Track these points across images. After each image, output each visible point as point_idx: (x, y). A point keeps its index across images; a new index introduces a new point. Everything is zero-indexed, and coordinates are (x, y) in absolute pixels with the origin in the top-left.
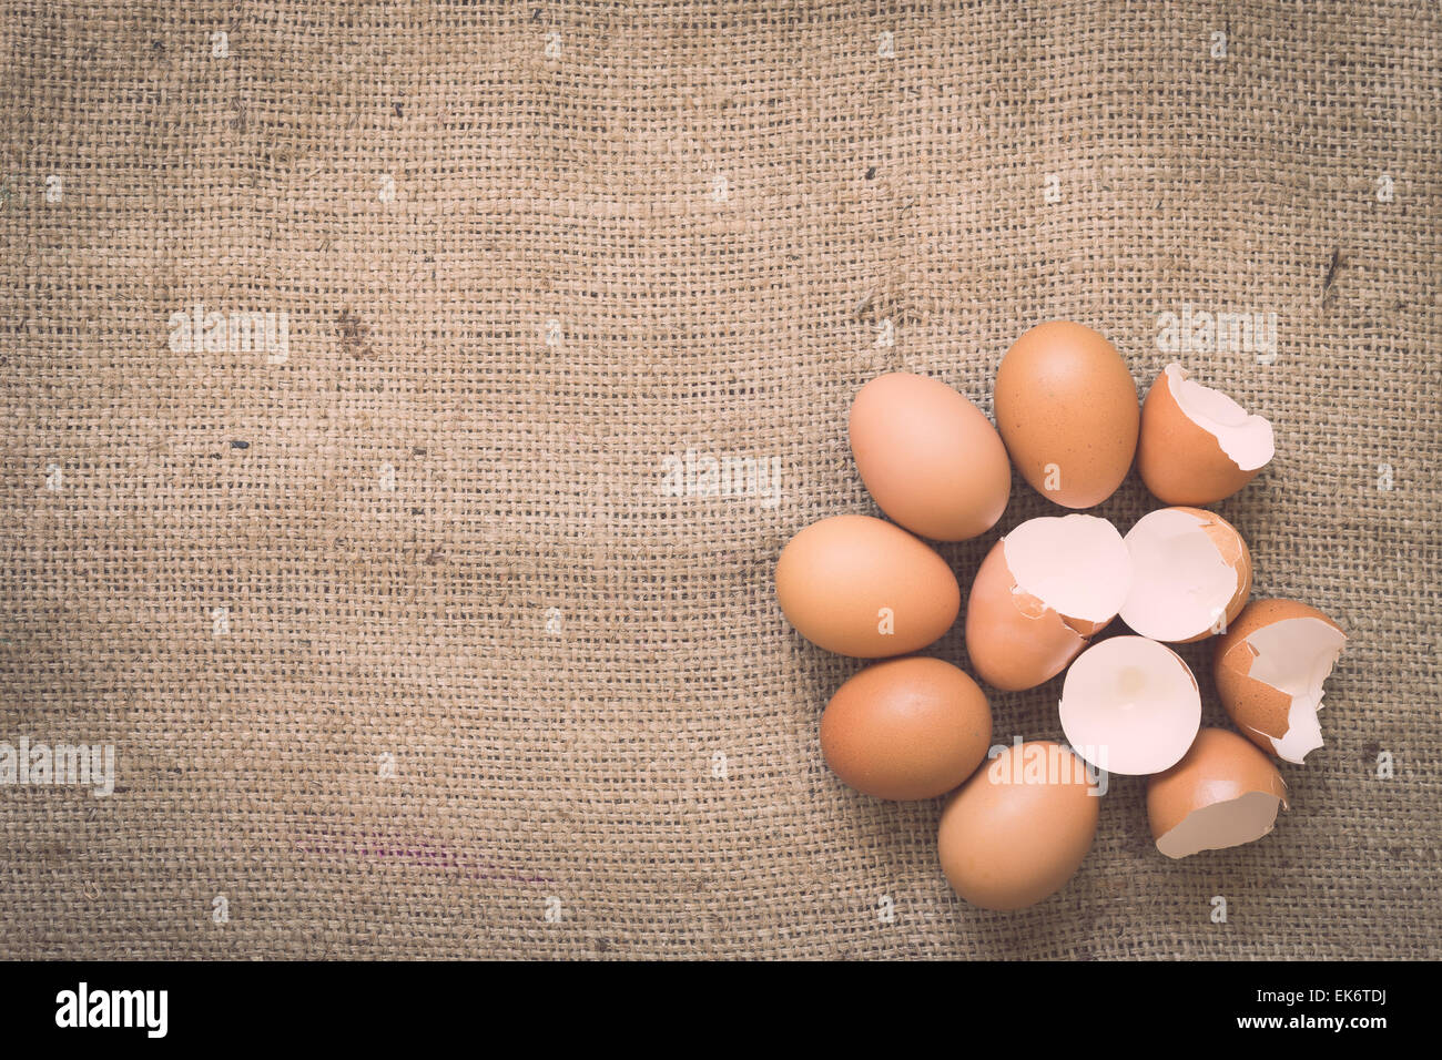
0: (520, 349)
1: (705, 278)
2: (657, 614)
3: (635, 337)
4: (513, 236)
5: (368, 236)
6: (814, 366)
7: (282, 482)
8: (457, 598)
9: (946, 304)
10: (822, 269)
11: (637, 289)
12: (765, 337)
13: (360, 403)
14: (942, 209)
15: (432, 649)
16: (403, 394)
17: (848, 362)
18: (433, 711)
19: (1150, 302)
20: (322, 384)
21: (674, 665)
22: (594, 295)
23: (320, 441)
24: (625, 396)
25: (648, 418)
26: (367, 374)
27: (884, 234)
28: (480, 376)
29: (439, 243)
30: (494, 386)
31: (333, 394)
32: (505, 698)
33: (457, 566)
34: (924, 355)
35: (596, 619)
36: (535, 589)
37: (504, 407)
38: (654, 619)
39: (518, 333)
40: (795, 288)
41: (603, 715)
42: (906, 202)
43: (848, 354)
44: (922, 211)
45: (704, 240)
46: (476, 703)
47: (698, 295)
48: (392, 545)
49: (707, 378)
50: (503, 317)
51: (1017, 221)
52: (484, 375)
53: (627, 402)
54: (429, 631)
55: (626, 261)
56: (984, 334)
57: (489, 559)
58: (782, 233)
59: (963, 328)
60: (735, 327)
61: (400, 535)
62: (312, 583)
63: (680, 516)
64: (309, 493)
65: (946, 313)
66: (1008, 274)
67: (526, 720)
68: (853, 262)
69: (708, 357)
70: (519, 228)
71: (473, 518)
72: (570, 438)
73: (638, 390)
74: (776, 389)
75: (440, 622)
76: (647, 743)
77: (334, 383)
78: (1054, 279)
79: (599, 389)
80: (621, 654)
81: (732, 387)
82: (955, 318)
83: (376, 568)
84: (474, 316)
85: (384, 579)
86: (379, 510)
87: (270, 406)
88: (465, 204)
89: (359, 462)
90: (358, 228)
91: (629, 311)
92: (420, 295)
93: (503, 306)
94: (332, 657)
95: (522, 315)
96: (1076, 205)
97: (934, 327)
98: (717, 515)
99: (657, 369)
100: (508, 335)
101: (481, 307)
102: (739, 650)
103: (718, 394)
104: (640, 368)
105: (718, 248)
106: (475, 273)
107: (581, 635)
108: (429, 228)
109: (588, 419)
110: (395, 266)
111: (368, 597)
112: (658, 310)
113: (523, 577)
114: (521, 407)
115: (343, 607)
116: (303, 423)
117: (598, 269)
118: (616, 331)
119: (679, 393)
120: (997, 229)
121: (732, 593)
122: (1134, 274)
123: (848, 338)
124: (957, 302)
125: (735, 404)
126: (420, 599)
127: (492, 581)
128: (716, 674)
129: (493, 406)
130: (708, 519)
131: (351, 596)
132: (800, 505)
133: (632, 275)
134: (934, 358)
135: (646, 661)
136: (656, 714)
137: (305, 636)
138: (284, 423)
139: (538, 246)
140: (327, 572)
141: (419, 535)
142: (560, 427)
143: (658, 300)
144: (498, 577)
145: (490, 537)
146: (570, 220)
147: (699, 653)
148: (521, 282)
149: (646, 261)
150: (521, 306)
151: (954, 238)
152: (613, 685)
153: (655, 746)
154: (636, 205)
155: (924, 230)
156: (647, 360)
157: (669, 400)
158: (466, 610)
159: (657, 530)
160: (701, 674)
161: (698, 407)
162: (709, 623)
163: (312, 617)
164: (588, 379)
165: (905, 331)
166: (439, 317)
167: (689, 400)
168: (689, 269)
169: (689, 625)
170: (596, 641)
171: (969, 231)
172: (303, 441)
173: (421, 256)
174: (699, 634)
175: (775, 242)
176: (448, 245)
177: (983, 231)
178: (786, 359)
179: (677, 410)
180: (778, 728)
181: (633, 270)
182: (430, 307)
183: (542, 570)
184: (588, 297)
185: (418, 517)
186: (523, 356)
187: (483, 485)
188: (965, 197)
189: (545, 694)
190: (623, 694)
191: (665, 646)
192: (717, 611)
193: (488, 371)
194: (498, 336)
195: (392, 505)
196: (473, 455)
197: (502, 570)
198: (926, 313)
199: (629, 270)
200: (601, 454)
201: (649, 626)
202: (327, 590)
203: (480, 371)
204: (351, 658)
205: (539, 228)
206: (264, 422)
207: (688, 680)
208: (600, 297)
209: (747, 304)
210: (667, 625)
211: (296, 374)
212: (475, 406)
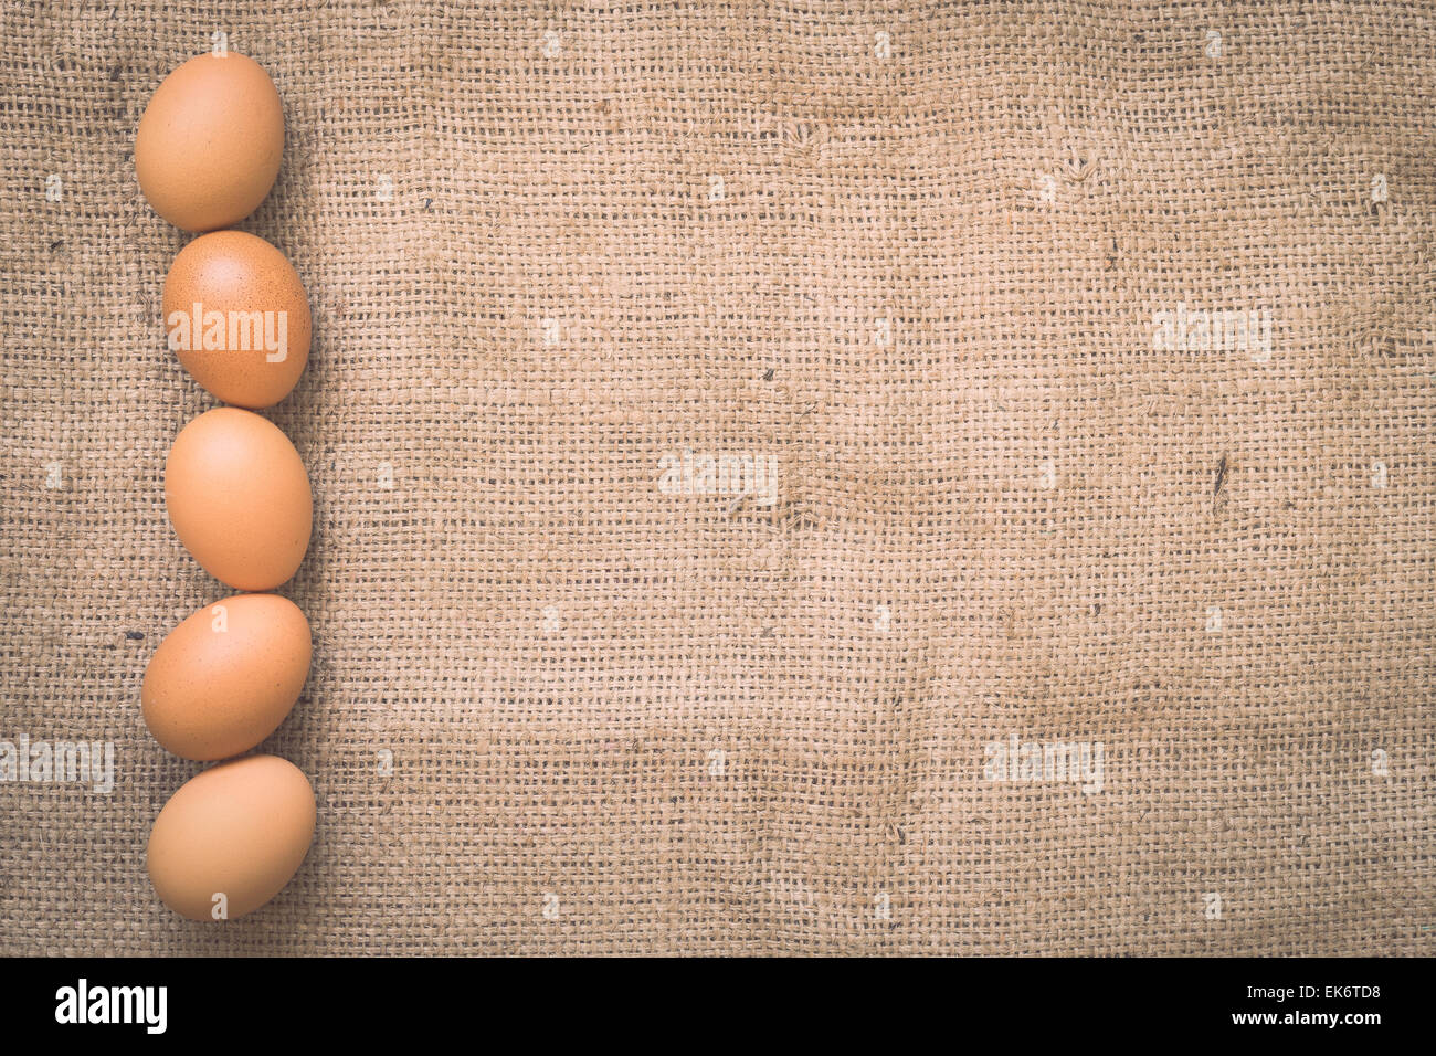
0: (416, 537)
1: (603, 466)
2: (538, 798)
3: (532, 523)
4: (413, 425)
6: (709, 559)
8: (340, 787)
9: (843, 512)
11: (535, 476)
12: (661, 528)
14: (841, 419)
17: (744, 559)
19: (1043, 521)
21: (551, 849)
22: (492, 482)
24: (519, 582)
27: (782, 436)
28: (376, 565)
30: (389, 574)
33: (340, 754)
34: (819, 560)
35: (476, 803)
36: (417, 775)
37: (397, 595)
38: (535, 803)
39: (415, 522)
42: (804, 408)
43: (743, 552)
44: (820, 419)
45: (602, 429)
47: (597, 482)
49: (602, 565)
50: (401, 506)
52: (380, 564)
53: (521, 587)
55: (525, 447)
56: (879, 545)
57: (372, 747)
58: (680, 426)
59: (858, 537)
60: (633, 515)
63: (566, 702)
65: (843, 520)
66: (905, 489)
69: (604, 546)
70: (419, 417)
71: (359, 707)
72: (462, 624)
73: (532, 576)
74: (670, 580)
76: (519, 927)
78: (951, 496)
79: (493, 576)
80: (499, 838)
81: (626, 575)
82: (851, 527)
84: (372, 506)
87: (167, 596)
91: (527, 497)
92: (321, 485)
93: (401, 495)
95: (420, 503)
96: (972, 424)
97: (830, 533)
98: (603, 702)
99: (552, 555)
100: (405, 523)
101: (379, 496)
102: (617, 837)
103: (612, 581)
104: (535, 554)
105: (616, 437)
106: (373, 463)
107: (461, 819)
108: (332, 419)
109: (481, 604)
112: (555, 497)
113: (406, 764)
114: (414, 594)
117: (496, 456)
118: (513, 517)
119: (573, 579)
120: (894, 444)
121: (613, 782)
122: (1029, 496)
123: (744, 535)
124: (854, 510)
125: (629, 592)
127: (375, 769)
128: (593, 859)
129: (387, 594)
130: (594, 706)
132: (687, 698)
133: (531, 462)
134: (828, 564)
135: (524, 845)
136: (531, 898)
139: (437, 434)
141: (306, 724)
142: (452, 613)
143: (556, 486)
145: (376, 726)
146: (469, 409)
147: (578, 838)
148: (420, 470)
149: (544, 447)
150: (419, 495)
151: (850, 449)
152: (490, 869)
153: (527, 928)
154: (535, 392)
155: (822, 437)
156: (543, 546)
157: (562, 586)
158: (347, 798)
159: (543, 715)
160: (578, 858)
161: (591, 594)
162: (589, 809)
164: (483, 565)
165: (801, 534)
166: (337, 508)
167: (583, 586)
168: (587, 456)
169: (569, 810)
170: (475, 825)
171: (866, 444)
173: (323, 447)
174: (578, 819)
175: (673, 435)
176: (348, 436)
177: (881, 445)
178: (681, 551)
179: (570, 595)
181: (531, 456)
182: (329, 497)
183: (425, 756)
184: (487, 484)
185: (306, 707)
186: (419, 544)
187: (371, 674)
188: (863, 409)
189: (421, 879)
190: (500, 878)
191: (544, 830)
192: (597, 797)
193: (384, 560)
194: (395, 524)
196: (364, 644)
198: (823, 518)
199: (528, 457)
200: (492, 639)
201: (529, 810)
203: (374, 560)
205: (439, 417)
206: (160, 612)
207: (564, 864)
208: (498, 484)
209: (645, 494)
210: (547, 810)
211: (194, 564)
212: (369, 595)
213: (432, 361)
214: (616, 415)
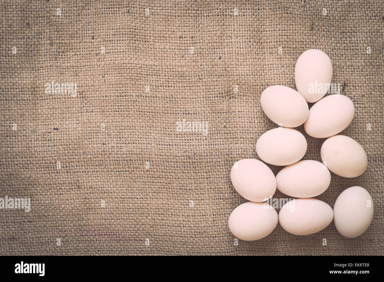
0: (129, 100)
1: (177, 83)
3: (159, 97)
4: (125, 70)
5: (87, 71)
6: (208, 108)
7: (68, 138)
8: (117, 167)
9: (242, 94)
10: (208, 82)
11: (159, 84)
12: (194, 100)
13: (87, 116)
14: (240, 69)
15: (111, 180)
16: (99, 113)
17: (217, 108)
18: (113, 197)
20: (77, 111)
21: (176, 185)
23: (78, 127)
24: (157, 113)
25: (164, 119)
27: (224, 74)
29: (106, 72)
30: (122, 110)
31: (80, 114)
32: (132, 193)
33: (116, 158)
34: (237, 107)
35: (154, 172)
36: (137, 164)
37: (125, 115)
38: (170, 172)
39: (128, 96)
40: (201, 87)
41: (158, 197)
42: (230, 66)
43: (216, 106)
44: (234, 69)
45: (176, 73)
46: (124, 194)
47: (176, 87)
48: (98, 153)
49: (179, 109)
50: (124, 91)
51: (260, 74)
52: (120, 107)
54: (110, 175)
55: (156, 77)
56: (253, 103)
57: (124, 156)
58: (197, 72)
59: (247, 100)
60: (186, 96)
61: (100, 150)
62: (78, 165)
63: (174, 146)
64: (75, 141)
65: (242, 96)
66: (258, 87)
67: (137, 198)
68: (216, 81)
69: (179, 104)
70: (127, 67)
71: (119, 145)
72: (144, 123)
73: (161, 111)
74: (198, 114)
75: (113, 173)
76: (170, 205)
77: (80, 111)
79: (150, 111)
80: (162, 181)
81: (186, 112)
82: (244, 98)
83: (95, 159)
84: (116, 91)
85: (97, 162)
86: (94, 144)
87: (63, 118)
88: (112, 62)
89: (88, 131)
90: (84, 70)
91: (157, 90)
92: (102, 86)
93: (124, 89)
94: (85, 184)
95: (129, 91)
96: (275, 70)
97: (239, 100)
98: (184, 146)
99: (165, 106)
100: (125, 96)
101: (118, 89)
102: (193, 182)
103: (182, 114)
104: (161, 105)
105: (180, 75)
106: (116, 80)
107: (151, 176)
108: (103, 68)
109: (148, 118)
110: (95, 79)
111: (93, 167)
112: (165, 91)
113: (134, 160)
114: (130, 115)
115: (87, 170)
116: (72, 122)
117: (148, 79)
118: (154, 95)
119: (172, 113)
120: (255, 75)
121: (190, 167)
123: (216, 101)
124: (245, 93)
125: (187, 117)
126: (107, 167)
127: (126, 162)
128: (187, 188)
129: (123, 115)
130: (182, 147)
131: (89, 167)
132: (206, 145)
133: (158, 81)
134: (240, 108)
135: (168, 183)
136: (172, 197)
137: (77, 179)
138: (67, 122)
139: (132, 72)
140: (82, 161)
141: (105, 150)
142: (141, 120)
143: (165, 88)
144: (127, 160)
145: (124, 150)
146: (140, 66)
147: (182, 182)
148: (128, 82)
149: (161, 77)
150: (129, 88)
151: (243, 77)
152: (160, 189)
153: (172, 206)
154: (157, 62)
155: (235, 74)
156: (163, 103)
158: (119, 170)
159: (168, 149)
160: (183, 188)
161: (177, 117)
162: (184, 174)
163: (79, 174)
164: (147, 108)
165: (231, 100)
166: (107, 92)
167: (175, 115)
168: (173, 80)
169: (179, 175)
170: (155, 177)
171: (247, 75)
172: (73, 127)
173: (101, 76)
174: (182, 177)
175: (195, 75)
176: (108, 73)
177: (251, 75)
178: (200, 106)
179: (171, 117)
180: (205, 204)
182: (104, 89)
183: (139, 159)
185: (104, 145)
186: (130, 102)
187: (121, 136)
188: (245, 66)
189: (142, 191)
190: (163, 191)
191: (173, 180)
192: (186, 171)
194: (123, 96)
195: (98, 142)
196: (118, 128)
197: (128, 159)
198: (237, 96)
199: (157, 79)
200: (152, 128)
201: (169, 174)
202: (82, 166)
203: (118, 106)
204: (90, 184)
205: (132, 67)
206: (62, 122)
207: (180, 189)
209: (189, 91)
210: (173, 174)
211: (70, 109)
212: (118, 115)
213: (129, 53)
214: (180, 69)
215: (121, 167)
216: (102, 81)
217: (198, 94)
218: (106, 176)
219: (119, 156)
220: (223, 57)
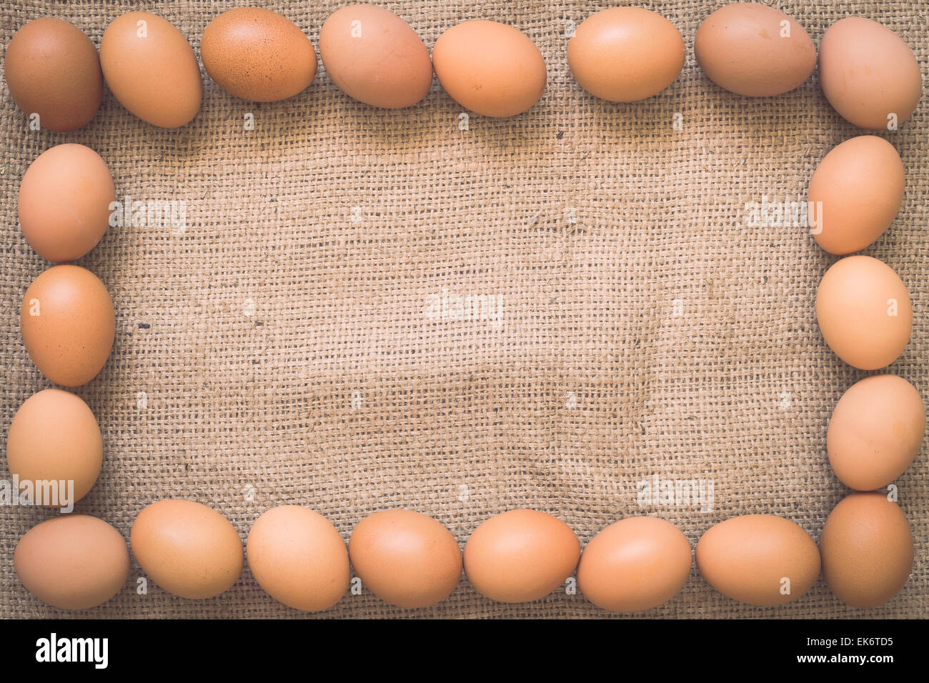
0: (328, 253)
1: (450, 200)
2: (408, 414)
3: (402, 240)
4: (329, 181)
5: (235, 187)
6: (515, 256)
7: (170, 348)
8: (280, 416)
9: (603, 222)
10: (525, 194)
11: (406, 209)
12: (485, 237)
13: (223, 296)
14: (605, 161)
15: (264, 450)
16: (251, 287)
17: (538, 255)
18: (264, 490)
19: (734, 224)
20: (199, 284)
21: (418, 444)
22: (378, 215)
23: (197, 321)
24: (393, 278)
25: (407, 292)
26: (229, 276)
27: (567, 175)
28: (302, 273)
29: (281, 190)
30: (310, 278)
31: (206, 291)
32: (311, 477)
33: (280, 396)
34: (586, 254)
35: (368, 420)
36: (330, 405)
37: (315, 291)
38: (406, 417)
39: (327, 243)
40: (507, 206)
41: (374, 480)
42: (582, 155)
43: (538, 250)
44: (592, 162)
45: (451, 176)
46: (292, 482)
47: (445, 211)
48: (239, 385)
49: (447, 264)
50: (319, 234)
51: (653, 172)
52: (304, 272)
53: (394, 281)
54: (262, 439)
55: (401, 191)
56: (626, 243)
57: (302, 389)
58: (502, 171)
59: (613, 238)
60: (467, 231)
61: (244, 378)
62: (187, 413)
63: (424, 351)
64: (187, 355)
65: (603, 227)
66: (645, 205)
67: (324, 489)
68: (545, 191)
69: (449, 251)
70: (332, 176)
71: (291, 364)
72: (357, 307)
73: (402, 273)
74: (490, 271)
75: (269, 433)
76: (402, 495)
77: (207, 284)
78: (674, 209)
79: (377, 275)
80: (384, 440)
81: (462, 269)
82: (608, 231)
83: (229, 399)
84: (300, 235)
85: (234, 407)
86: (231, 363)
87: (165, 300)
88: (300, 163)
89: (221, 333)
90: (229, 183)
91: (400, 223)
92: (266, 223)
93: (319, 227)
94: (199, 460)
95: (331, 231)
96: (692, 162)
97: (594, 236)
98: (448, 350)
99: (415, 259)
100: (321, 245)
101: (305, 229)
102: (460, 435)
103: (452, 274)
104: (403, 260)
105: (459, 181)
106: (303, 207)
107: (359, 430)
108: (275, 180)
109: (369, 294)
110: (251, 206)
111: (223, 419)
112: (418, 222)
113: (322, 399)
114: (326, 290)
115: (206, 427)
116: (186, 310)
117: (382, 198)
118: (390, 237)
119: (428, 274)
120: (640, 176)
121: (456, 400)
122: (726, 207)
123: (538, 240)
124: (610, 221)
125: (463, 280)
126: (256, 418)
127: (302, 403)
128: (446, 450)
129: (308, 291)
130: (442, 352)
131: (212, 420)
132: (502, 344)
133: (404, 200)
134: (593, 256)
135: (401, 443)
136: (408, 476)
137: (182, 447)
138: (174, 311)
139: (344, 186)
140: (197, 405)
141: (257, 377)
142: (351, 300)
143: (419, 215)
144: (306, 400)
145: (302, 375)
146: (365, 168)
147: (435, 437)
148: (332, 210)
149: (413, 190)
150: (331, 226)
151: (611, 180)
152: (380, 460)
153: (407, 497)
154: (409, 155)
155: (592, 174)
156: (409, 254)
157: (421, 279)
158: (285, 424)
159: (409, 361)
160: (436, 450)
161: (439, 283)
162: (441, 418)
163: (187, 435)
164: (370, 269)
165: (576, 237)
166: (277, 237)
167: (434, 278)
168: (440, 194)
169: (428, 419)
170: (369, 433)
171: (622, 176)
172: (185, 322)
173: (269, 198)
174: (435, 425)
175: (496, 177)
176: (287, 191)
177: (631, 176)
178: (497, 251)
179: (426, 285)
180: (486, 484)
181: (404, 197)
182: (272, 231)
183: (334, 393)
184: (374, 216)
185: (256, 366)
186: (330, 257)
187: (298, 343)
188: (620, 155)
189: (336, 471)
190: (387, 465)
191: (413, 433)
192: (446, 411)
193: (307, 269)
194: (315, 246)
195: (240, 359)
196: (294, 324)
197: (309, 395)
198: (590, 227)
199: (402, 197)
200: (376, 316)
201: (403, 421)
202: (196, 416)
203: (301, 269)
204: (212, 459)
205: (345, 175)
206: (161, 311)
207: (428, 454)
208: (382, 216)
209: (476, 216)
210: (414, 420)
211: (183, 279)
212: (297, 292)
213: (343, 140)
214: (461, 167)
215: (290, 416)
216: (267, 211)
217: (498, 223)
218: (251, 440)
219: (289, 390)
220: (568, 134)
